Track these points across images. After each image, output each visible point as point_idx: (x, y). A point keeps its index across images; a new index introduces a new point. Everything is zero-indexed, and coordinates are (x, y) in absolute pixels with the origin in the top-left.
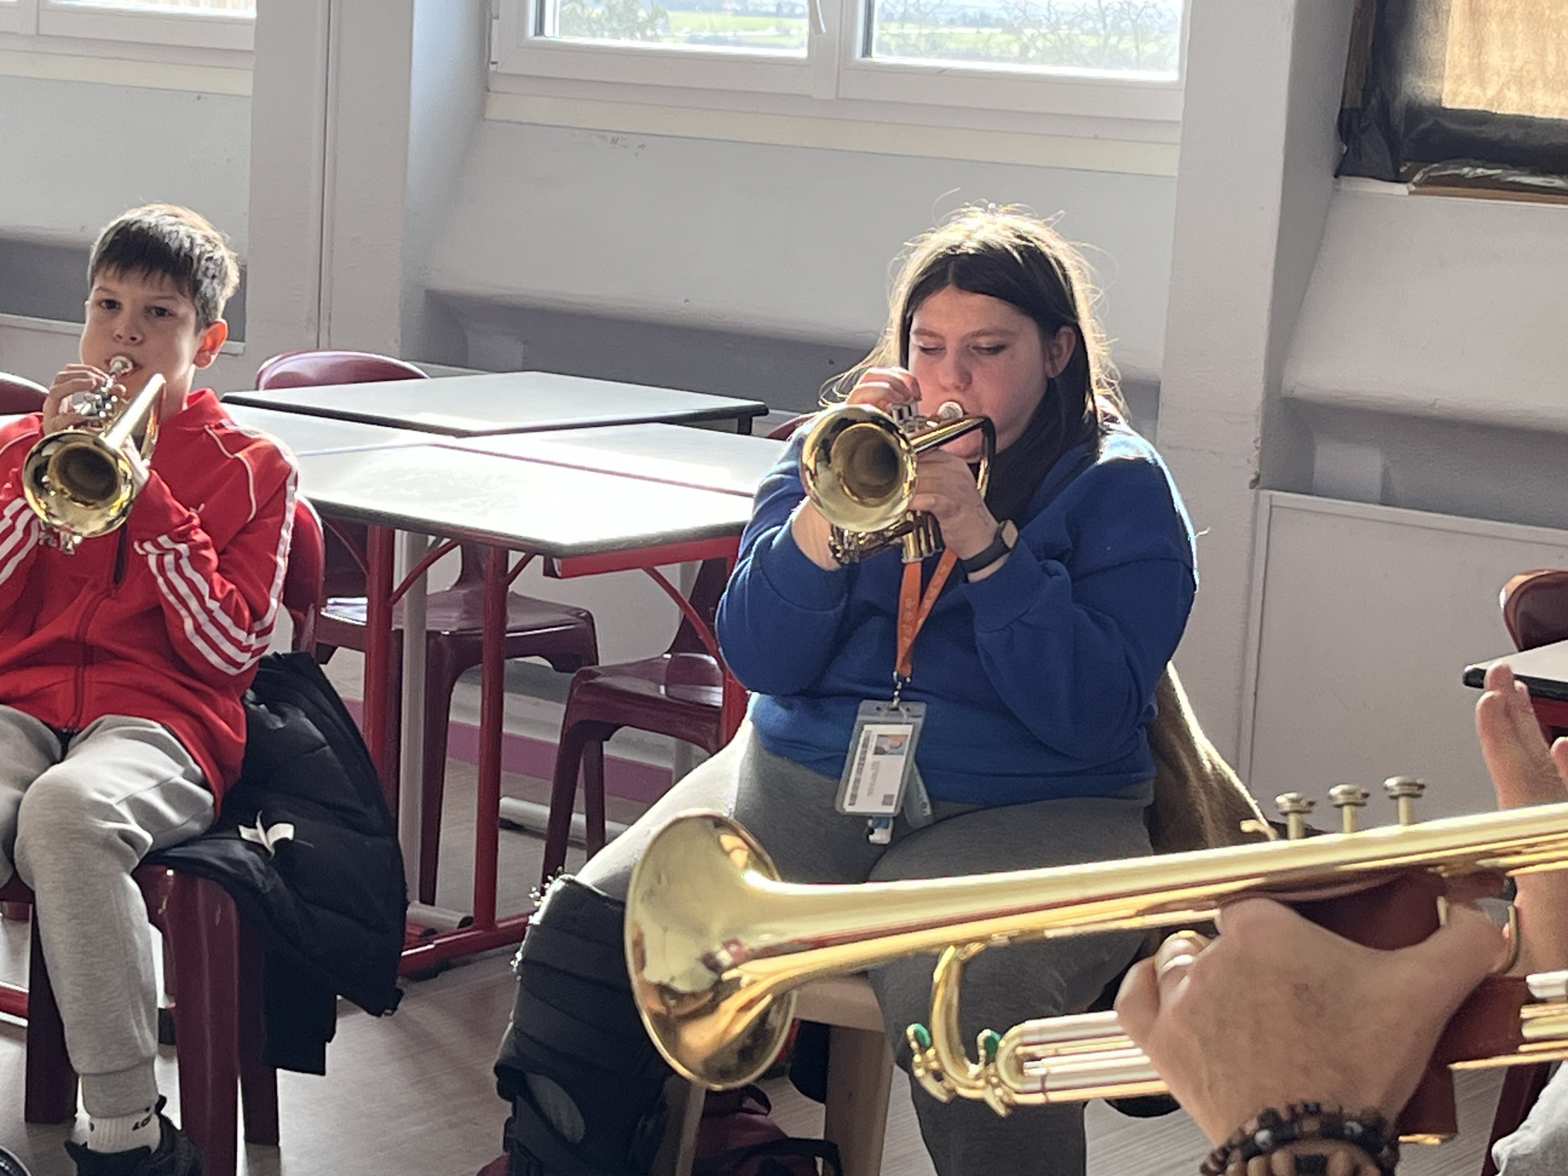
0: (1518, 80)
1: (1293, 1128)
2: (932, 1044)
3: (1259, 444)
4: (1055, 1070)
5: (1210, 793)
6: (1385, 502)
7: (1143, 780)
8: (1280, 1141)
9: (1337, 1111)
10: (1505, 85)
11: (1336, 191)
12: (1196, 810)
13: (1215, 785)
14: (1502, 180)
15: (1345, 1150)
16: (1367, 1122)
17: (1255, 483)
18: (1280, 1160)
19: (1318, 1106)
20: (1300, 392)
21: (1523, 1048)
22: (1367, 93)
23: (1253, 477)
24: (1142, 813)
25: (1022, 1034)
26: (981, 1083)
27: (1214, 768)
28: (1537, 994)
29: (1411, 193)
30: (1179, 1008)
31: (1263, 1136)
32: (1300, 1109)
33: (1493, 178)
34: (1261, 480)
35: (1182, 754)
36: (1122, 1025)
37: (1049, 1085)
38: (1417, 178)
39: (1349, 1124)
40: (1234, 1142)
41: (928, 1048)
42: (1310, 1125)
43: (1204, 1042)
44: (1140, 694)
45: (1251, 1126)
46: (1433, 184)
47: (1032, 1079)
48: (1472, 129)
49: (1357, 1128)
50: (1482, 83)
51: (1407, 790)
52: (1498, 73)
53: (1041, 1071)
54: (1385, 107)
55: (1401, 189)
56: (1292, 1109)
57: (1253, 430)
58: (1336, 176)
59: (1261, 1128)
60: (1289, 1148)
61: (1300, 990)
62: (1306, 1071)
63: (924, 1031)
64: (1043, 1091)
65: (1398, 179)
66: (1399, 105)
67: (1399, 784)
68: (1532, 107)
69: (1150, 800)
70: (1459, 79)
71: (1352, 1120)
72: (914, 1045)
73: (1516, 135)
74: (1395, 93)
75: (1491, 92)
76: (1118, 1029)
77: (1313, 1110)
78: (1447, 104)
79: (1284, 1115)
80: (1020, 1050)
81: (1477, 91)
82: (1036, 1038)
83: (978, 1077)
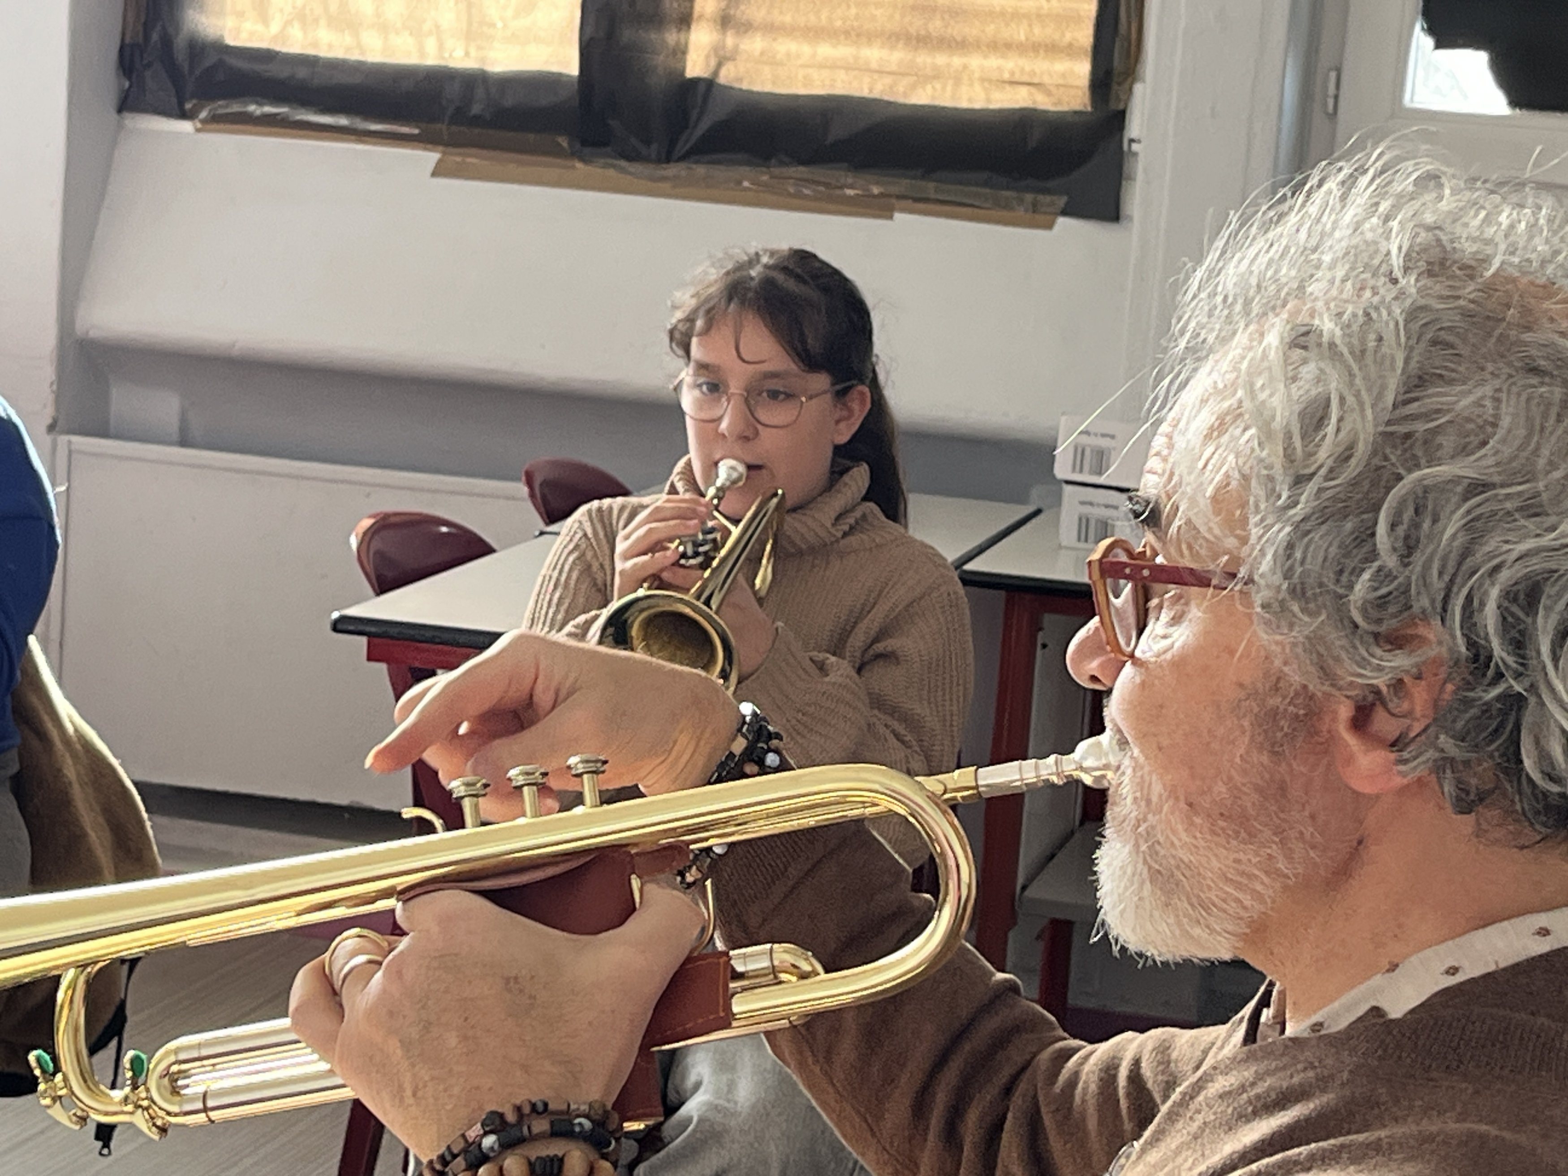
0: (302, 17)
1: (521, 1130)
2: (57, 1069)
3: (55, 387)
4: (215, 1086)
5: (75, 756)
6: (184, 443)
7: (9, 748)
8: (507, 1146)
9: (565, 1107)
10: (288, 23)
11: (120, 127)
12: (64, 775)
13: (78, 747)
14: (291, 119)
15: (581, 1151)
16: (597, 1117)
17: (51, 428)
18: (513, 1164)
19: (546, 1105)
20: (93, 334)
21: (735, 1024)
22: (147, 28)
23: (49, 421)
24: (8, 784)
25: (177, 1051)
26: (130, 1108)
27: (76, 730)
28: (740, 968)
29: (198, 130)
30: (371, 1013)
31: (489, 1141)
32: (527, 1110)
33: (279, 117)
34: (59, 424)
35: (46, 718)
36: (297, 1032)
37: (210, 1103)
38: (203, 115)
39: (577, 1121)
40: (455, 1151)
41: (54, 1074)
42: (541, 1125)
43: (406, 1045)
44: (10, 656)
45: (473, 1133)
46: (217, 120)
47: (192, 1099)
48: (258, 67)
49: (587, 1124)
50: (265, 19)
51: (592, 767)
52: (281, 10)
53: (201, 1089)
54: (167, 42)
55: (186, 126)
56: (518, 1109)
57: (49, 373)
58: (120, 111)
59: (486, 1133)
60: (518, 1151)
61: (511, 982)
62: (525, 1068)
63: (47, 1057)
64: (205, 1110)
65: (184, 115)
66: (180, 42)
67: (582, 762)
68: (315, 45)
69: (15, 768)
70: (241, 15)
71: (578, 1116)
72: (37, 1072)
73: (302, 73)
74: (178, 28)
75: (275, 28)
76: (293, 1036)
77: (539, 1109)
78: (230, 41)
79: (511, 1117)
80: (175, 1068)
81: (260, 28)
82: (195, 1054)
83: (126, 1100)
